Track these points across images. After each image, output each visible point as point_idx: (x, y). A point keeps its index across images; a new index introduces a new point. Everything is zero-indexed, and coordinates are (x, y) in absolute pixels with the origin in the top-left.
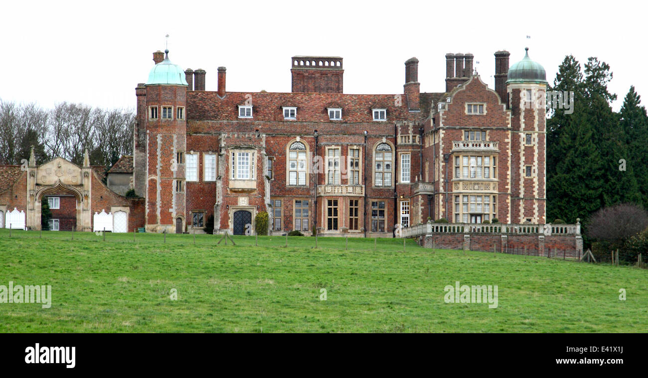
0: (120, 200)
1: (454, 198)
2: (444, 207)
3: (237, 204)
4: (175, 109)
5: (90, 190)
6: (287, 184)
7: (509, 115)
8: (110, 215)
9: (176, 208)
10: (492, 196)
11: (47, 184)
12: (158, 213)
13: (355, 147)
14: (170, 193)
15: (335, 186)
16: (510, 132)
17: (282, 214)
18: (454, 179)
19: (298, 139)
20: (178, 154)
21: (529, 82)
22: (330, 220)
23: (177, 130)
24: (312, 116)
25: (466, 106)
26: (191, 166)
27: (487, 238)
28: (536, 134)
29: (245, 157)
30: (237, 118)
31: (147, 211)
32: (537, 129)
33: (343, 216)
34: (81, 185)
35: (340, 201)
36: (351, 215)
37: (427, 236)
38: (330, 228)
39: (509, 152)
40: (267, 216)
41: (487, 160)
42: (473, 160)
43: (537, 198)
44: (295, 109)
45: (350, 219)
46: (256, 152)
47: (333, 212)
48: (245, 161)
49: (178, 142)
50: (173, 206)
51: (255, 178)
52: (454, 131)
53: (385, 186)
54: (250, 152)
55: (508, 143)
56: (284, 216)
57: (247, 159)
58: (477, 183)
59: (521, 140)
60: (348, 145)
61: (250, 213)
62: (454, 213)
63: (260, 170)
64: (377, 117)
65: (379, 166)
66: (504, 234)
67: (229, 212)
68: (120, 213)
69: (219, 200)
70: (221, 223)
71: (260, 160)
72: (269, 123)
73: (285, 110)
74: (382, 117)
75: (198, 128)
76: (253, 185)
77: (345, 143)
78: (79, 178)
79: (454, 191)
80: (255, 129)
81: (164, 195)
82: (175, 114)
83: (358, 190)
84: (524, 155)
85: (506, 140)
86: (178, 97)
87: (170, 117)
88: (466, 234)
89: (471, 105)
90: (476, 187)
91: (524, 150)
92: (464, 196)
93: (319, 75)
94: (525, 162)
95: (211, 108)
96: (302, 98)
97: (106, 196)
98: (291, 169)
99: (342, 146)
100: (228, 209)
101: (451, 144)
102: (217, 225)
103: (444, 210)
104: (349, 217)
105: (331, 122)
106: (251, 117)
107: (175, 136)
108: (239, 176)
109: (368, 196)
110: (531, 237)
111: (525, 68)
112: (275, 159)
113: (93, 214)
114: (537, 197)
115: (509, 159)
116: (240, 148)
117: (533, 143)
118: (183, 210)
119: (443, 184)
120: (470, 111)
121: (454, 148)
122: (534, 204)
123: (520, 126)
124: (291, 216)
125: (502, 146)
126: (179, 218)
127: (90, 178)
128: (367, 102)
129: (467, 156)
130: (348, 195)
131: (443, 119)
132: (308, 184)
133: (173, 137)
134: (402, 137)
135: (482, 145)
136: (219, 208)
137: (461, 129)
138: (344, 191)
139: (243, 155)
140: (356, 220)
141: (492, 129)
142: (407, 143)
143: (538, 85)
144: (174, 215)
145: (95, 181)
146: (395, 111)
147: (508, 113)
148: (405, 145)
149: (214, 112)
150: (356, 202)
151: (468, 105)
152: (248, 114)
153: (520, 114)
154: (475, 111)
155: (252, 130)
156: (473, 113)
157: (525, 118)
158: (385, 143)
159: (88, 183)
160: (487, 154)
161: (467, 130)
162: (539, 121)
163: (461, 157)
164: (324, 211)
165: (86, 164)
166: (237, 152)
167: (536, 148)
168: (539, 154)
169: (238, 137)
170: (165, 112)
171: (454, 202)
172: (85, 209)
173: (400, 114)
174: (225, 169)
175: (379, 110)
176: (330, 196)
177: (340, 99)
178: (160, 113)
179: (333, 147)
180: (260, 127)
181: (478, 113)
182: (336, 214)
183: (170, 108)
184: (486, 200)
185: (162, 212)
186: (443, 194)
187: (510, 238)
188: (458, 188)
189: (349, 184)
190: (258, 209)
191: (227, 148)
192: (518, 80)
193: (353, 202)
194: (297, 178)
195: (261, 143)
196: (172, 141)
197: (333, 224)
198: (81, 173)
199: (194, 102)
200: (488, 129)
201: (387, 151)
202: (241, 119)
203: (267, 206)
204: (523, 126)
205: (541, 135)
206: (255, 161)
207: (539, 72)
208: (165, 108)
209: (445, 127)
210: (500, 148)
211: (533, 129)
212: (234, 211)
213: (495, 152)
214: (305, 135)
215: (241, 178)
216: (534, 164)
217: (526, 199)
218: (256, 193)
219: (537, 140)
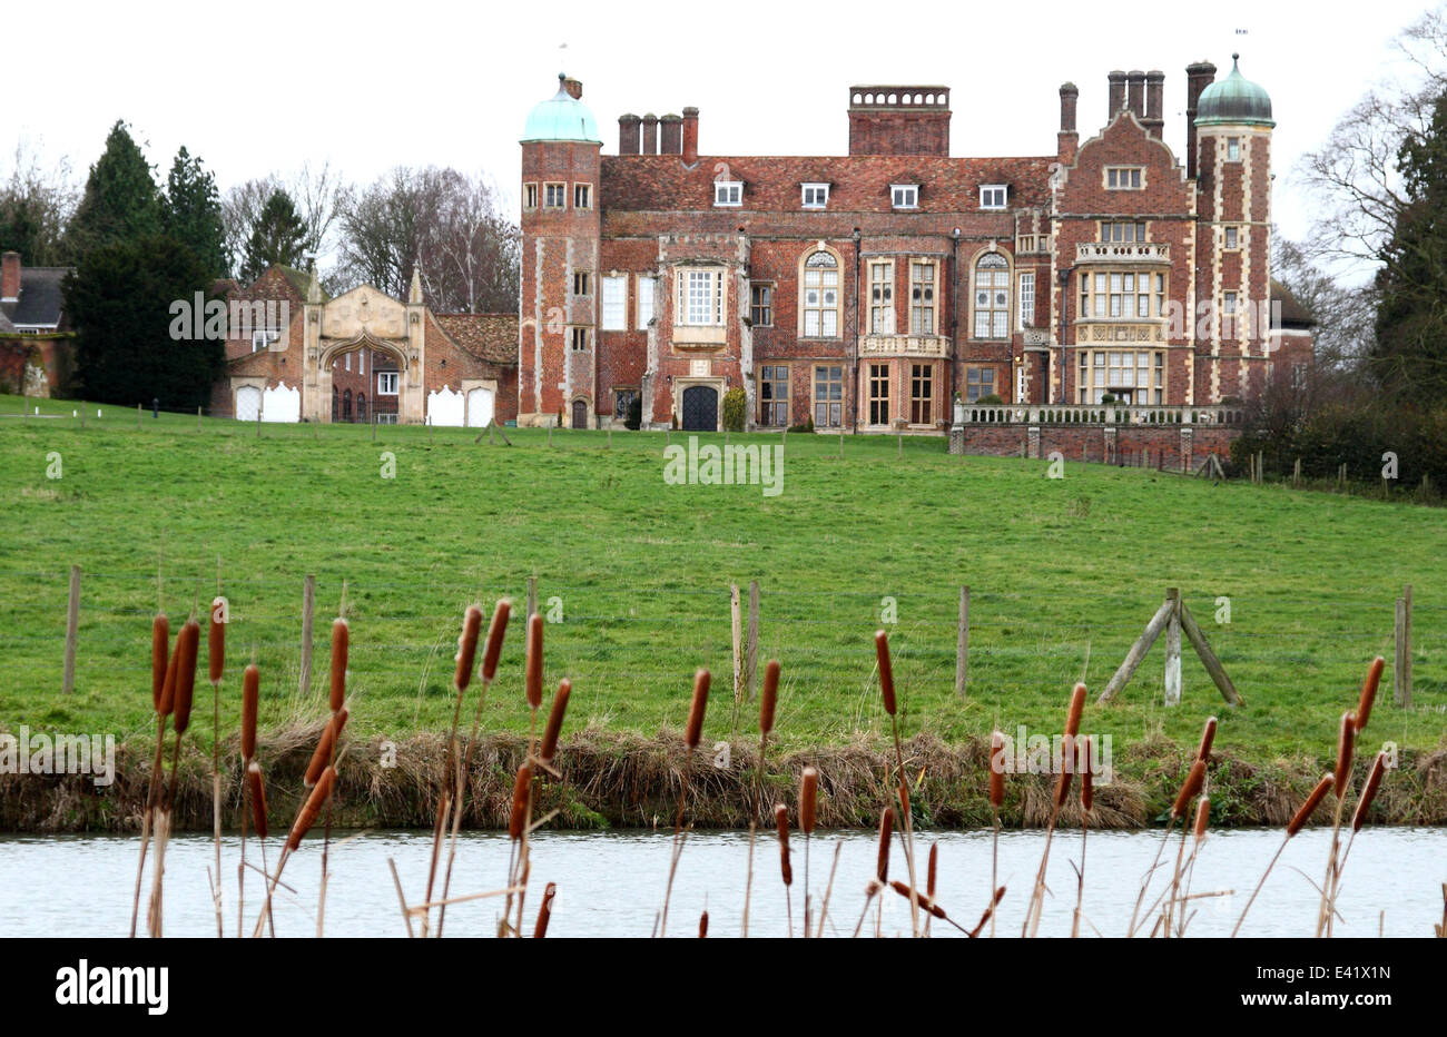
0: (480, 367)
1: (1078, 358)
2: (1058, 375)
3: (688, 373)
4: (570, 189)
5: (422, 347)
6: (800, 335)
7: (1191, 190)
8: (459, 398)
9: (573, 381)
10: (1153, 352)
11: (342, 335)
12: (538, 391)
13: (924, 261)
14: (561, 352)
15: (883, 338)
16: (1193, 224)
17: (790, 395)
18: (1079, 319)
19: (821, 245)
20: (577, 276)
21: (1232, 123)
22: (874, 404)
23: (574, 229)
24: (858, 201)
25: (1105, 173)
26: (613, 300)
27: (1074, 433)
28: (1247, 228)
29: (704, 281)
30: (711, 206)
31: (521, 387)
32: (1248, 218)
33: (899, 398)
34: (406, 339)
35: (893, 368)
36: (916, 393)
37: (953, 429)
38: (874, 421)
39: (1192, 264)
40: (744, 396)
41: (1144, 280)
42: (1116, 280)
43: (1248, 355)
44: (826, 187)
45: (914, 402)
46: (726, 271)
47: (880, 389)
48: (704, 289)
49: (577, 253)
50: (566, 377)
51: (724, 322)
52: (1080, 223)
53: (994, 339)
54: (713, 272)
55: (1190, 245)
56: (794, 397)
57: (707, 285)
58: (1122, 326)
59: (1216, 239)
60: (908, 256)
61: (716, 392)
62: (1078, 387)
63: (733, 306)
64: (987, 202)
65: (983, 298)
66: (1109, 425)
67: (672, 388)
68: (480, 392)
69: (653, 365)
70: (655, 410)
71: (733, 287)
72: (764, 215)
73: (807, 191)
74: (999, 201)
75: (627, 226)
76: (720, 336)
77: (901, 251)
78: (402, 324)
79: (1079, 343)
80: (738, 227)
81: (549, 356)
82: (569, 199)
83: (931, 345)
84: (1221, 270)
85: (1186, 241)
86: (578, 165)
87: (560, 204)
88: (1032, 425)
89: (1115, 171)
90: (1121, 334)
91: (1221, 261)
92: (1096, 353)
93: (901, 121)
94: (1224, 284)
95: (664, 187)
96: (847, 167)
97: (453, 359)
98: (809, 305)
99: (897, 257)
100: (671, 383)
101: (1074, 249)
102: (647, 415)
103: (1058, 381)
104: (910, 399)
105: (895, 212)
106: (739, 204)
107: (570, 242)
108: (692, 319)
109: (960, 357)
110: (1165, 432)
111: (1225, 95)
112: (776, 285)
113: (427, 393)
114: (1246, 354)
115: (1192, 278)
116: (694, 263)
117: (1240, 246)
118: (589, 385)
119: (1056, 330)
120: (1112, 182)
121: (1080, 258)
122: (1241, 368)
123: (1213, 212)
124: (807, 398)
125: (1178, 252)
126: (580, 402)
127: (422, 325)
128: (974, 172)
129: (1104, 273)
130: (910, 354)
131: (1058, 199)
132: (841, 336)
133: (565, 242)
134: (1021, 239)
135: (1135, 250)
136: (651, 381)
137: (1093, 218)
138: (901, 346)
139: (700, 276)
140: (927, 405)
141: (1156, 219)
142: (1030, 251)
143: (1252, 129)
144: (567, 395)
145: (430, 330)
146: (1028, 189)
147: (1190, 186)
148: (1026, 256)
149: (669, 194)
150: (928, 372)
151: (1110, 171)
152: (734, 199)
153: (1214, 187)
154: (1124, 182)
155: (731, 229)
156: (1118, 187)
157: (1223, 195)
158: (995, 253)
159: (418, 335)
160: (1144, 268)
161: (1106, 222)
162: (1253, 201)
163: (1091, 276)
164: (864, 385)
165: (415, 299)
166: (687, 271)
167: (1245, 256)
168: (1252, 267)
169: (691, 243)
170: (551, 194)
171: (1078, 366)
172: (413, 383)
173: (1035, 195)
174: (665, 305)
175: (993, 188)
176: (875, 358)
177: (921, 167)
178: (540, 196)
179: (881, 260)
180: (748, 222)
181: (1129, 187)
182: (885, 394)
183: (561, 187)
184: (1143, 361)
185: (544, 391)
186: (1057, 350)
187: (1122, 433)
188: (1085, 339)
189: (910, 333)
190: (728, 384)
191: (668, 263)
192: (1210, 119)
193: (920, 369)
194: (821, 323)
195: (736, 254)
196: (565, 250)
197: (880, 413)
198: (405, 314)
199: (635, 176)
200: (1148, 218)
201: (999, 268)
202: (718, 208)
203: (744, 376)
204: (1219, 211)
205: (1259, 229)
206: (724, 289)
207: (1254, 102)
208: (551, 187)
209: (1061, 216)
210: (1173, 257)
211: (1240, 217)
212: (683, 386)
213: (1161, 264)
214: (836, 237)
215: (696, 323)
216: (1242, 287)
217: (1223, 360)
218: (724, 351)
219: (1248, 239)
